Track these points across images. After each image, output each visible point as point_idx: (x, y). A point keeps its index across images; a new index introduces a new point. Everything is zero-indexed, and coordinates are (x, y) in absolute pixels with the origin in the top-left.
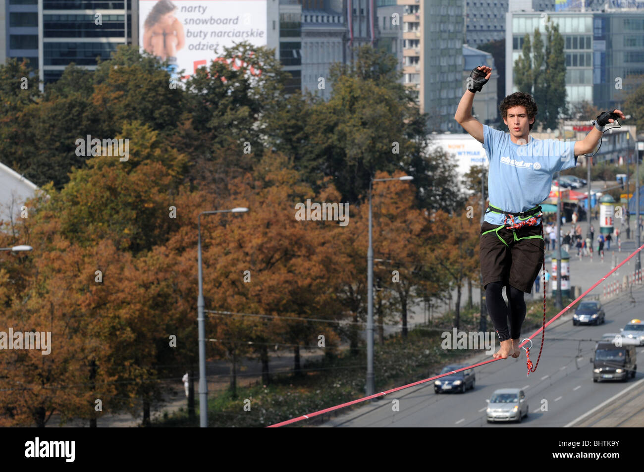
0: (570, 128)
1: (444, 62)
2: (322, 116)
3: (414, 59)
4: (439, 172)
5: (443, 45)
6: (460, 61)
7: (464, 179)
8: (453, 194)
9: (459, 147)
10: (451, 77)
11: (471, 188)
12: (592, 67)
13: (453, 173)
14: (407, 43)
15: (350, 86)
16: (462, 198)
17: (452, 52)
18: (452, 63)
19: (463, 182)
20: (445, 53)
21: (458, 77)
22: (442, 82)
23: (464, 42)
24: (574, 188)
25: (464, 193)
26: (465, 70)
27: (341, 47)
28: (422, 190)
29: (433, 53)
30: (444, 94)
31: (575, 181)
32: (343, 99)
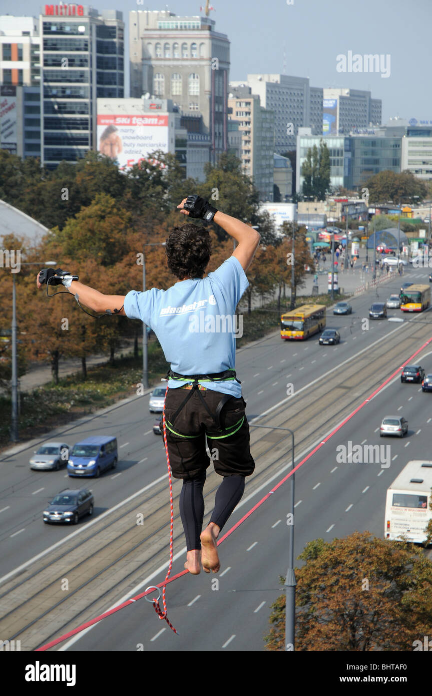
0: (333, 200)
1: (264, 163)
2: (202, 192)
3: (248, 161)
4: (266, 223)
5: (263, 153)
6: (272, 162)
7: (280, 228)
8: (273, 236)
9: (274, 210)
10: (267, 171)
11: (284, 233)
12: (343, 167)
13: (273, 224)
14: (244, 152)
15: (218, 176)
16: (278, 239)
17: (268, 157)
18: (268, 163)
19: (279, 230)
20: (265, 157)
21: (271, 171)
22: (262, 174)
23: (275, 152)
24: (335, 233)
25: (280, 236)
26: (275, 167)
27: (208, 154)
29: (257, 158)
30: (263, 180)
31: (336, 229)
32: (214, 182)
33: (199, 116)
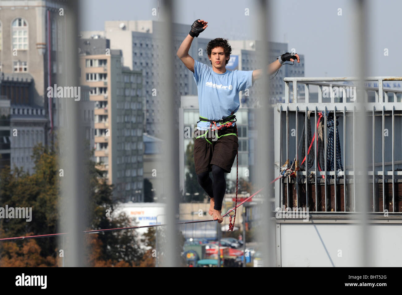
0: (230, 200)
1: (128, 147)
2: (26, 187)
3: (104, 145)
4: (122, 233)
5: (127, 133)
6: (141, 146)
7: (143, 238)
8: (135, 251)
9: (139, 213)
10: (134, 160)
11: (149, 245)
12: (247, 152)
13: (135, 233)
14: (98, 132)
15: (50, 163)
16: (141, 254)
17: (134, 139)
18: (134, 147)
19: (143, 241)
20: (129, 139)
21: (140, 159)
22: (127, 164)
23: (144, 131)
24: (233, 247)
25: (143, 249)
26: (145, 154)
27: (43, 135)
28: (109, 247)
29: (118, 139)
30: (128, 174)
31: (234, 242)
32: (44, 173)
33: (29, 81)
